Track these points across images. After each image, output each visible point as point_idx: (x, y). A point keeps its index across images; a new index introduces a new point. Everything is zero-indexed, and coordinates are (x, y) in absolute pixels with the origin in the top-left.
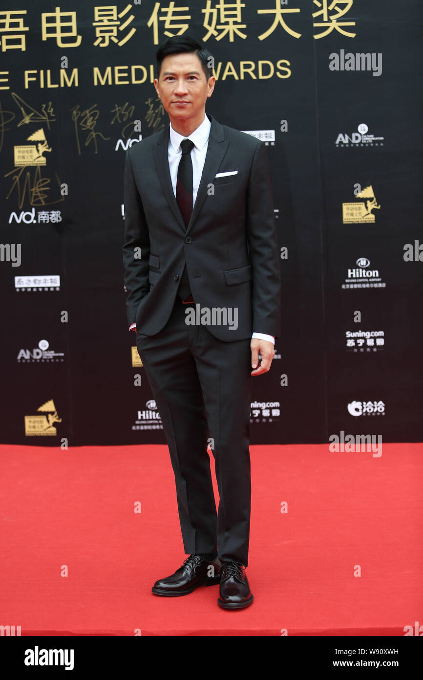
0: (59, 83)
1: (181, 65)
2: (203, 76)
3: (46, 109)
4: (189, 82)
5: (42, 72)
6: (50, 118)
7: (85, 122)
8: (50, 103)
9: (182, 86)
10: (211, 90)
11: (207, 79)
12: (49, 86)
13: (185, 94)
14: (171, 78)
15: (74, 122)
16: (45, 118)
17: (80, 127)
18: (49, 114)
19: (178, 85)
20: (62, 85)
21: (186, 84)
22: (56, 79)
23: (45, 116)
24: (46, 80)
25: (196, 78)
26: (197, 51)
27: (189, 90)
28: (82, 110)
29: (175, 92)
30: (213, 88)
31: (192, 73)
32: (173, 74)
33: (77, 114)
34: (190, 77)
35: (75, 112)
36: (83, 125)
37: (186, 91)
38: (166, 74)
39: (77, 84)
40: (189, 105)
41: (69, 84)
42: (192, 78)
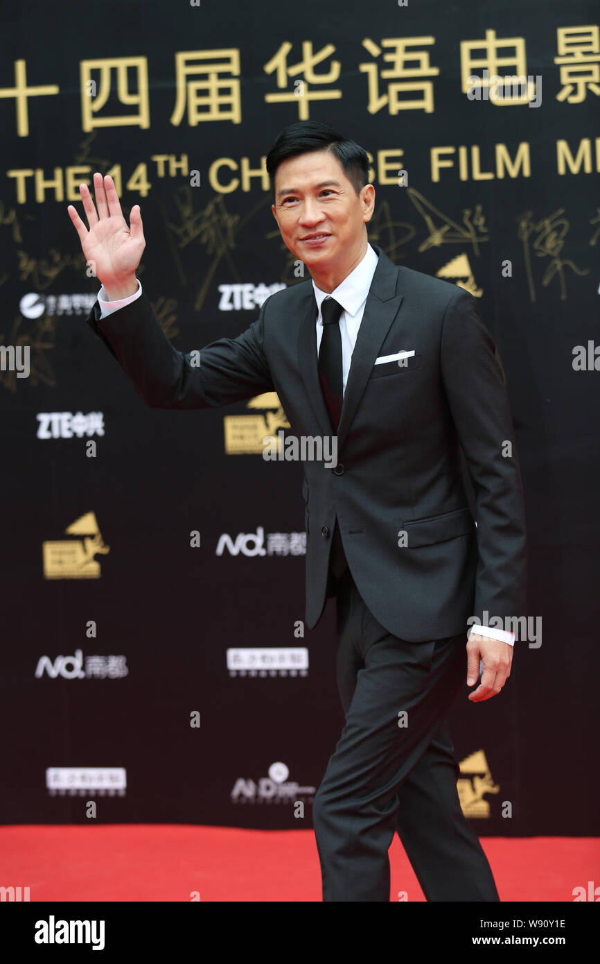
0: (494, 170)
1: (305, 173)
2: (346, 186)
3: (471, 219)
4: (323, 201)
5: (463, 152)
6: (478, 234)
7: (543, 242)
8: (479, 208)
9: (312, 211)
10: (368, 209)
11: (358, 191)
12: (478, 176)
13: (320, 222)
14: (290, 200)
15: (521, 242)
16: (469, 235)
17: (533, 251)
18: (476, 228)
19: (304, 210)
20: (501, 174)
21: (318, 204)
22: (488, 163)
23: (467, 229)
24: (470, 165)
25: (333, 192)
26: (332, 144)
27: (324, 213)
28: (537, 219)
29: (301, 221)
30: (372, 205)
31: (325, 184)
32: (292, 191)
33: (528, 227)
34: (322, 192)
35: (524, 225)
36: (541, 249)
37: (321, 217)
38: (283, 193)
39: (527, 172)
40: (331, 240)
41: (514, 173)
42: (325, 193)
